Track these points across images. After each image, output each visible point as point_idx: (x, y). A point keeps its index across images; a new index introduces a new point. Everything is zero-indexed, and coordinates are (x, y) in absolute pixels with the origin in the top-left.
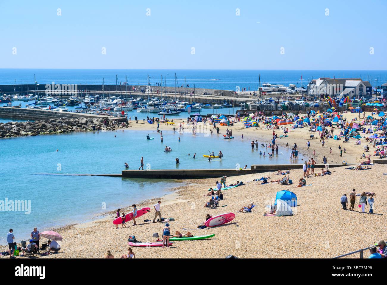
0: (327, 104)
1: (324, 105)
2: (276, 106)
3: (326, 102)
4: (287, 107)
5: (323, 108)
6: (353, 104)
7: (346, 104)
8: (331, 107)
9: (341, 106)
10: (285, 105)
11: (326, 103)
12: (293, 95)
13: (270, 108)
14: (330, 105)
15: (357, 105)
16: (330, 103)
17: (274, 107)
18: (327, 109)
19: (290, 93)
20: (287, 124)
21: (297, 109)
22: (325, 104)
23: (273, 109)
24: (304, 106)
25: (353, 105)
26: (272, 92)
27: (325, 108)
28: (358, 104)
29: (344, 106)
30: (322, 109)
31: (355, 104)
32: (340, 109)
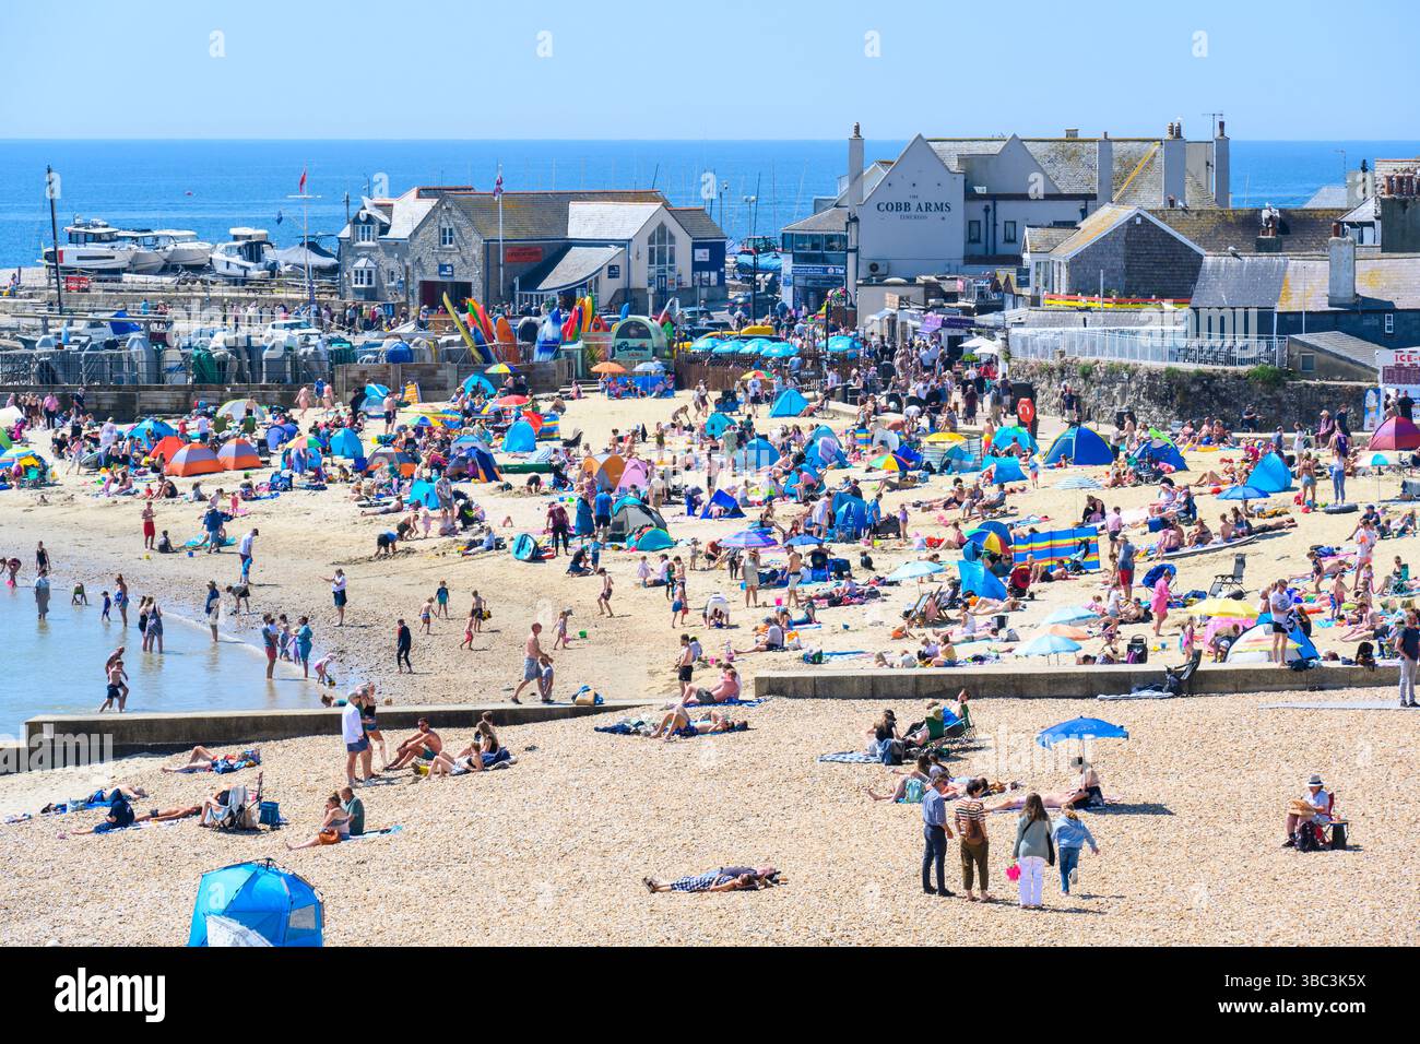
0: (463, 342)
1: (449, 354)
2: (157, 359)
3: (457, 331)
4: (222, 364)
5: (440, 368)
6: (620, 341)
7: (580, 345)
8: (488, 361)
9: (550, 355)
10: (210, 355)
11: (457, 338)
12: (251, 295)
13: (120, 369)
14: (478, 349)
15: (642, 347)
16: (479, 342)
17: (143, 368)
18: (462, 373)
19: (234, 281)
20: (223, 469)
21: (285, 380)
22: (449, 343)
23: (135, 380)
24: (324, 357)
25: (619, 347)
26: (126, 277)
27: (448, 372)
28: (648, 342)
29: (563, 353)
30: (433, 373)
31: (633, 342)
32: (542, 373)
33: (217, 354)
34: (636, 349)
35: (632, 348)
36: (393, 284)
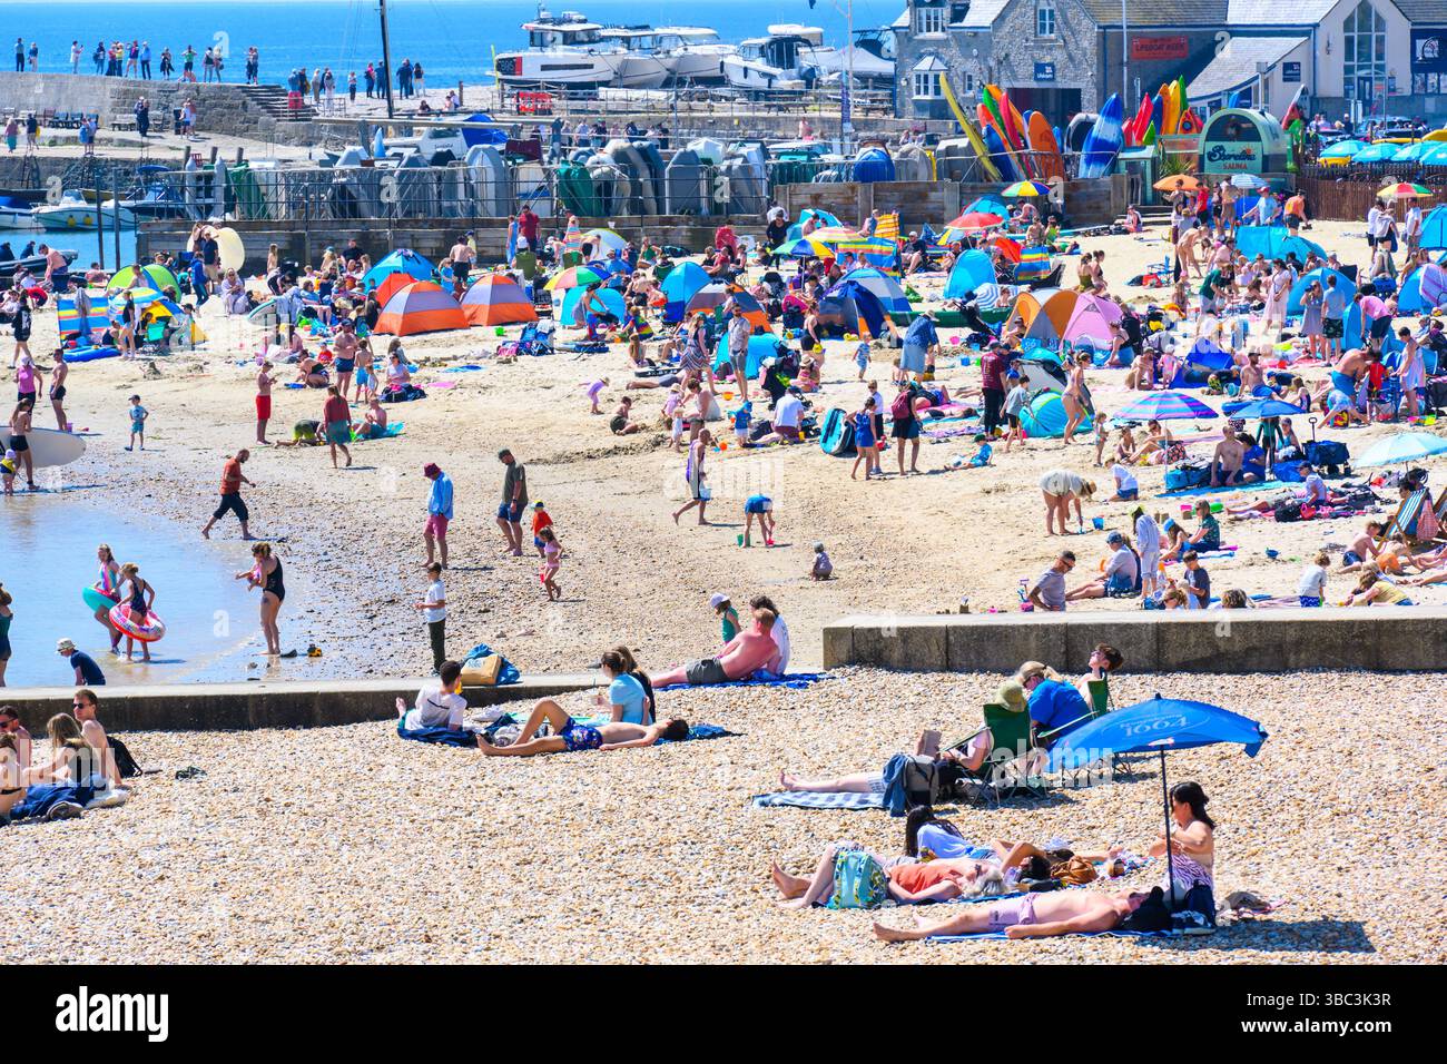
0: (970, 149)
1: (950, 167)
2: (507, 181)
3: (961, 133)
4: (606, 186)
5: (932, 187)
6: (1211, 145)
7: (1149, 152)
8: (1009, 177)
9: (1103, 168)
10: (584, 172)
11: (962, 143)
12: (773, 114)
14: (994, 161)
15: (1247, 155)
16: (995, 147)
17: (490, 191)
18: (965, 199)
19: (754, 95)
21: (698, 210)
22: (950, 151)
24: (758, 172)
25: (1211, 156)
26: (602, 92)
27: (946, 195)
28: (1253, 146)
29: (1123, 165)
30: (923, 196)
31: (1233, 147)
32: (1089, 196)
33: (597, 172)
34: (1236, 157)
35: (1230, 157)
36: (970, 94)
